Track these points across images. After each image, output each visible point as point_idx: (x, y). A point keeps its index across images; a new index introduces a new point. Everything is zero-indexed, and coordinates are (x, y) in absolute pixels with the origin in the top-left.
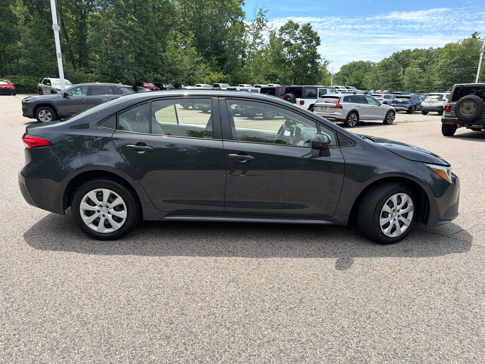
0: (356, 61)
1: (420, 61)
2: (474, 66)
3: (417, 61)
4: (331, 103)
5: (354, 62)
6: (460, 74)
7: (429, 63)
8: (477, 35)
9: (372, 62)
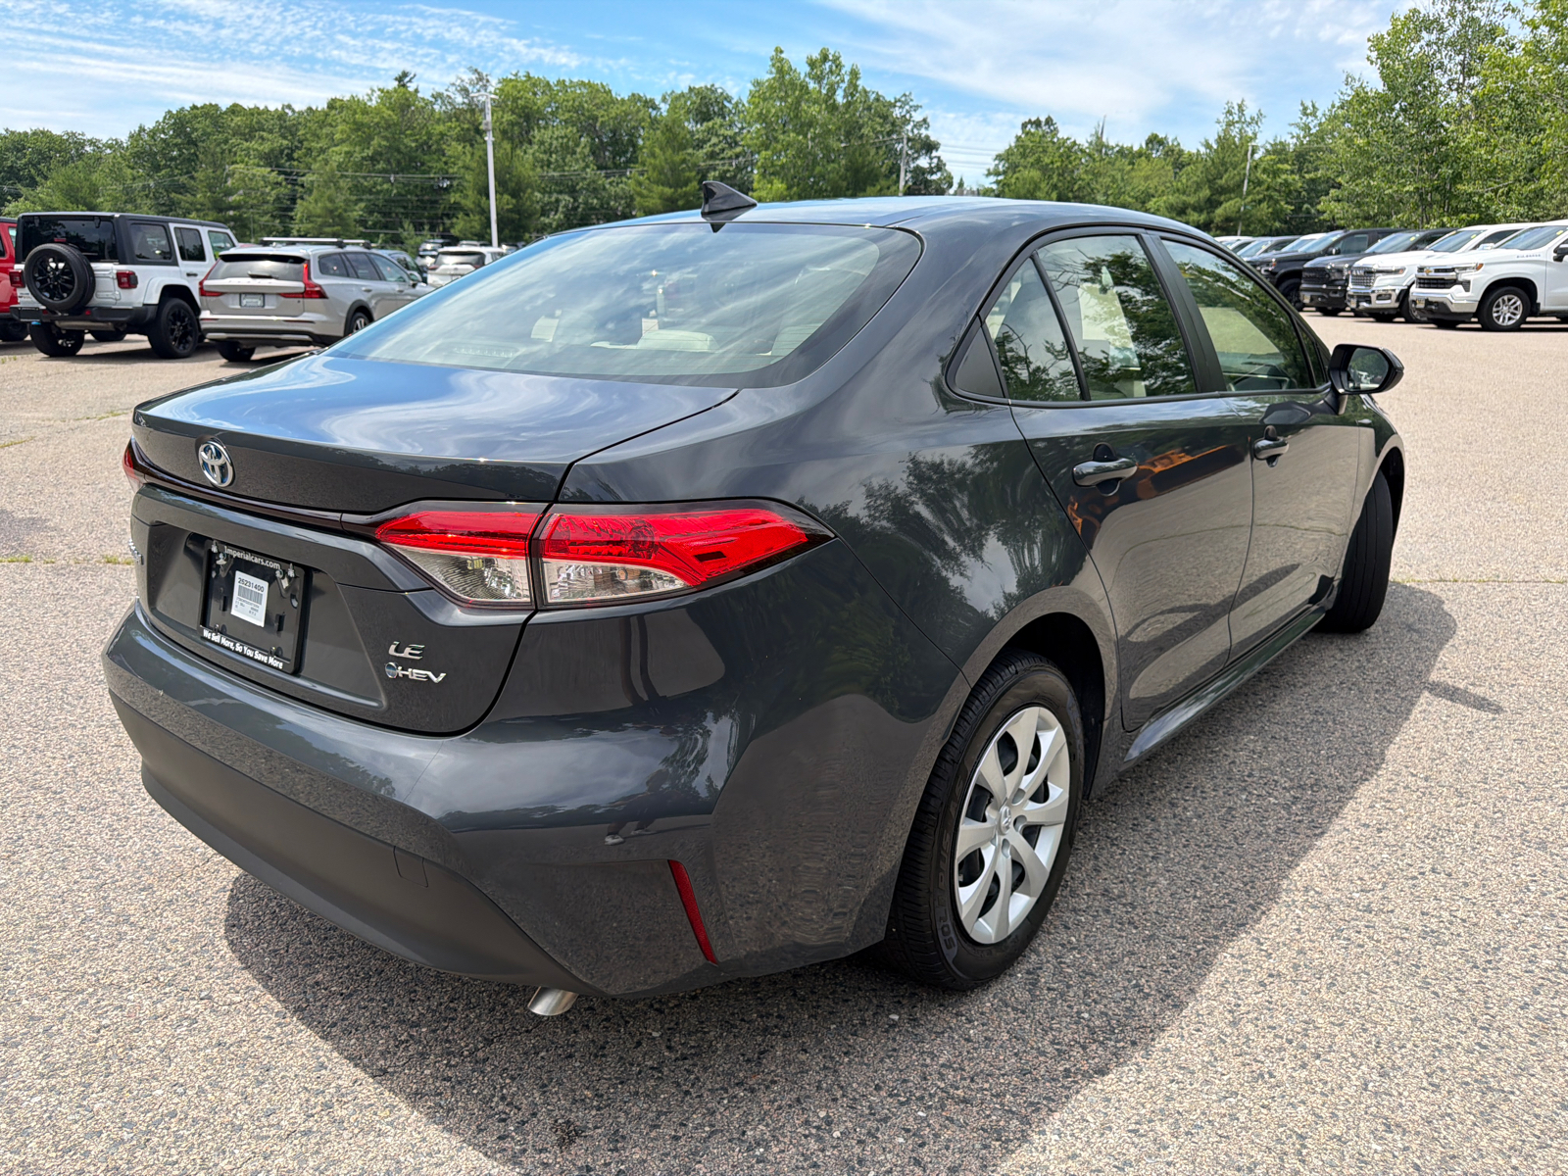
0: (21, 130)
1: (266, 147)
2: (429, 173)
3: (253, 144)
4: (277, 279)
5: (13, 133)
6: (399, 194)
7: (295, 155)
8: (410, 81)
9: (88, 136)
